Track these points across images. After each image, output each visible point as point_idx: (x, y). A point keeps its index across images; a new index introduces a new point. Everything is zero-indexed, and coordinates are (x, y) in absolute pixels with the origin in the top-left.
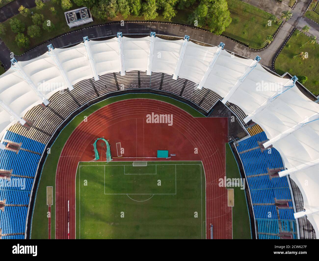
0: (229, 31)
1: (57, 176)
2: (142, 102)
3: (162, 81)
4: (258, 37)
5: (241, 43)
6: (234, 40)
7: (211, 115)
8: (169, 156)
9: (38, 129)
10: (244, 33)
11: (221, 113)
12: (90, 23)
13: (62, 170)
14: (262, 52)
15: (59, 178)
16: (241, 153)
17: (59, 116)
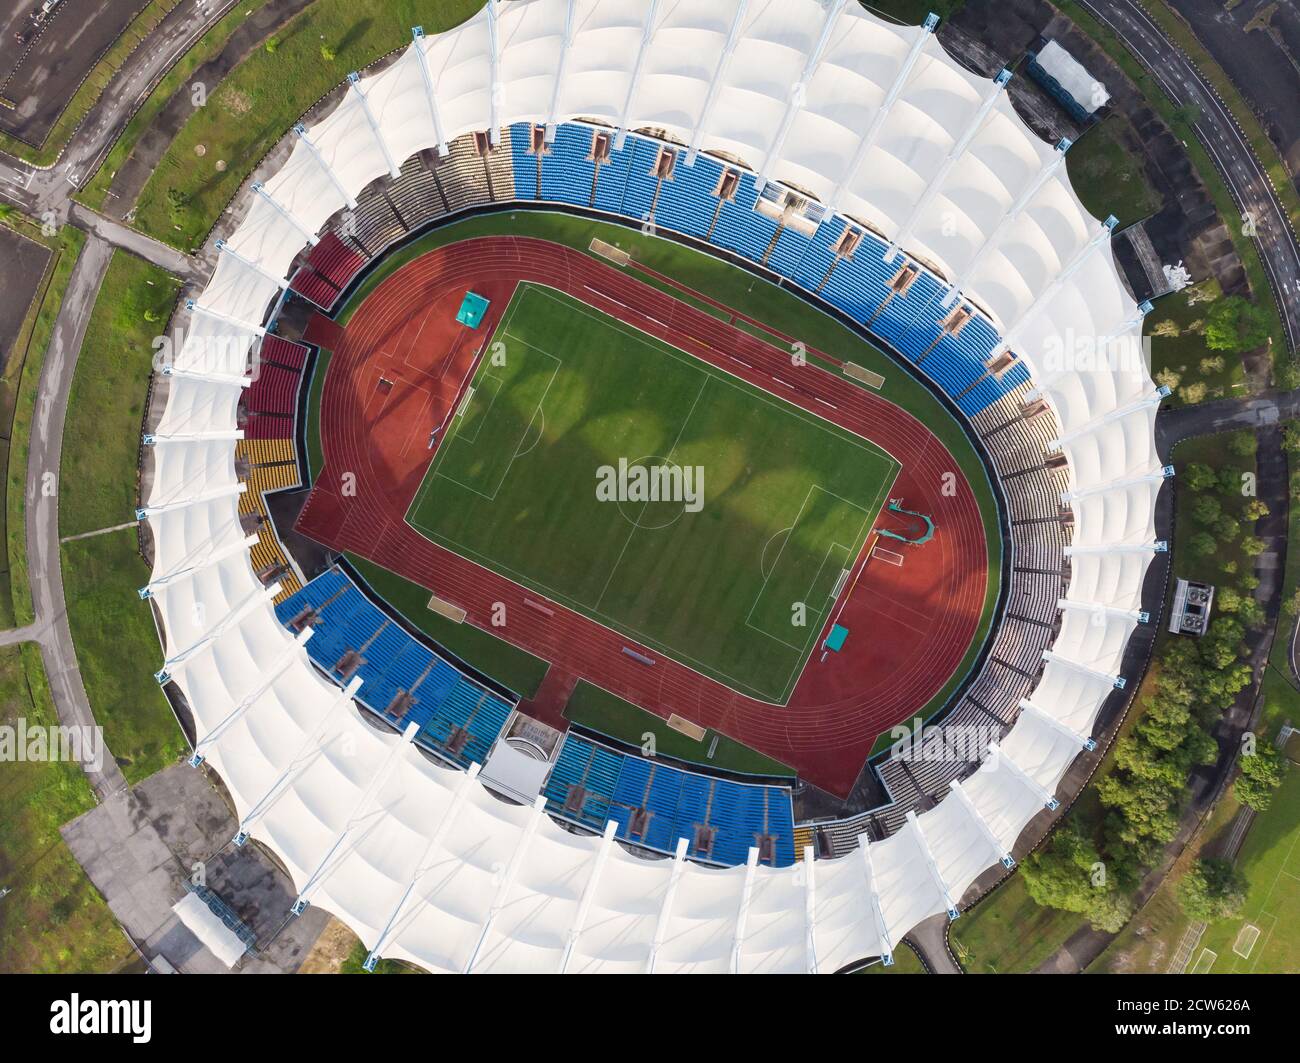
0: (1017, 889)
1: (896, 409)
2: (960, 647)
3: (985, 710)
4: (975, 939)
5: (979, 901)
6: (992, 890)
7: (866, 769)
8: (827, 648)
9: (1010, 423)
10: (997, 916)
11: (862, 793)
12: (1168, 624)
13: (902, 424)
14: (941, 932)
15: (891, 411)
16: (766, 792)
17: (1015, 475)
